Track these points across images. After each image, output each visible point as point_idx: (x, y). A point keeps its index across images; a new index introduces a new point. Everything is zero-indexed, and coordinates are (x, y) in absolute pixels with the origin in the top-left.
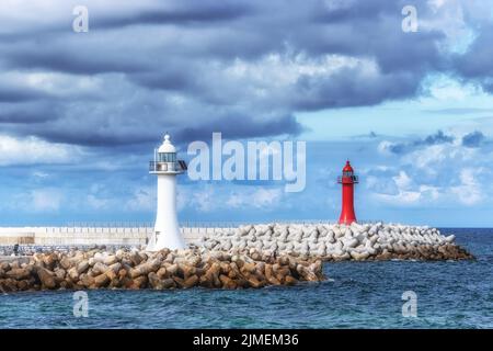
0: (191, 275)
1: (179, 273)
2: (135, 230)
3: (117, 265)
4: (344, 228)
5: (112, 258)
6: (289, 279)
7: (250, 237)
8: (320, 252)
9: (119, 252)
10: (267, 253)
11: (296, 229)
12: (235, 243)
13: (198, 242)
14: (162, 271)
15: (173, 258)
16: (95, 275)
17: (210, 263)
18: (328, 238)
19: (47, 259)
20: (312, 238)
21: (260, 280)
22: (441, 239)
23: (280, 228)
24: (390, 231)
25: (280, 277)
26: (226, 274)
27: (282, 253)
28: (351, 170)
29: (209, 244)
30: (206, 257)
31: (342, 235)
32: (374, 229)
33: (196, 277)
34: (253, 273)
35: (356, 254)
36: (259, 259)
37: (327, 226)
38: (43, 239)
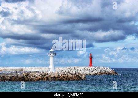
0: (57, 78)
1: (55, 77)
2: (45, 68)
3: (41, 76)
4: (90, 68)
5: (40, 74)
6: (78, 79)
7: (69, 69)
8: (85, 73)
9: (41, 73)
10: (73, 73)
11: (80, 68)
12: (66, 71)
13: (58, 71)
14: (51, 77)
15: (53, 74)
16: (36, 78)
17: (61, 75)
18: (87, 70)
19: (26, 74)
20: (83, 70)
21: (72, 79)
22: (111, 70)
23: (76, 68)
24: (100, 68)
25: (76, 78)
26: (65, 78)
27: (77, 73)
28: (91, 55)
29: (61, 71)
30: (60, 74)
31: (89, 69)
32: (96, 68)
33: (58, 78)
34: (70, 77)
35: (92, 73)
36: (72, 74)
37: (86, 67)
38: (25, 70)
